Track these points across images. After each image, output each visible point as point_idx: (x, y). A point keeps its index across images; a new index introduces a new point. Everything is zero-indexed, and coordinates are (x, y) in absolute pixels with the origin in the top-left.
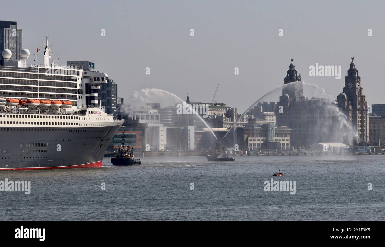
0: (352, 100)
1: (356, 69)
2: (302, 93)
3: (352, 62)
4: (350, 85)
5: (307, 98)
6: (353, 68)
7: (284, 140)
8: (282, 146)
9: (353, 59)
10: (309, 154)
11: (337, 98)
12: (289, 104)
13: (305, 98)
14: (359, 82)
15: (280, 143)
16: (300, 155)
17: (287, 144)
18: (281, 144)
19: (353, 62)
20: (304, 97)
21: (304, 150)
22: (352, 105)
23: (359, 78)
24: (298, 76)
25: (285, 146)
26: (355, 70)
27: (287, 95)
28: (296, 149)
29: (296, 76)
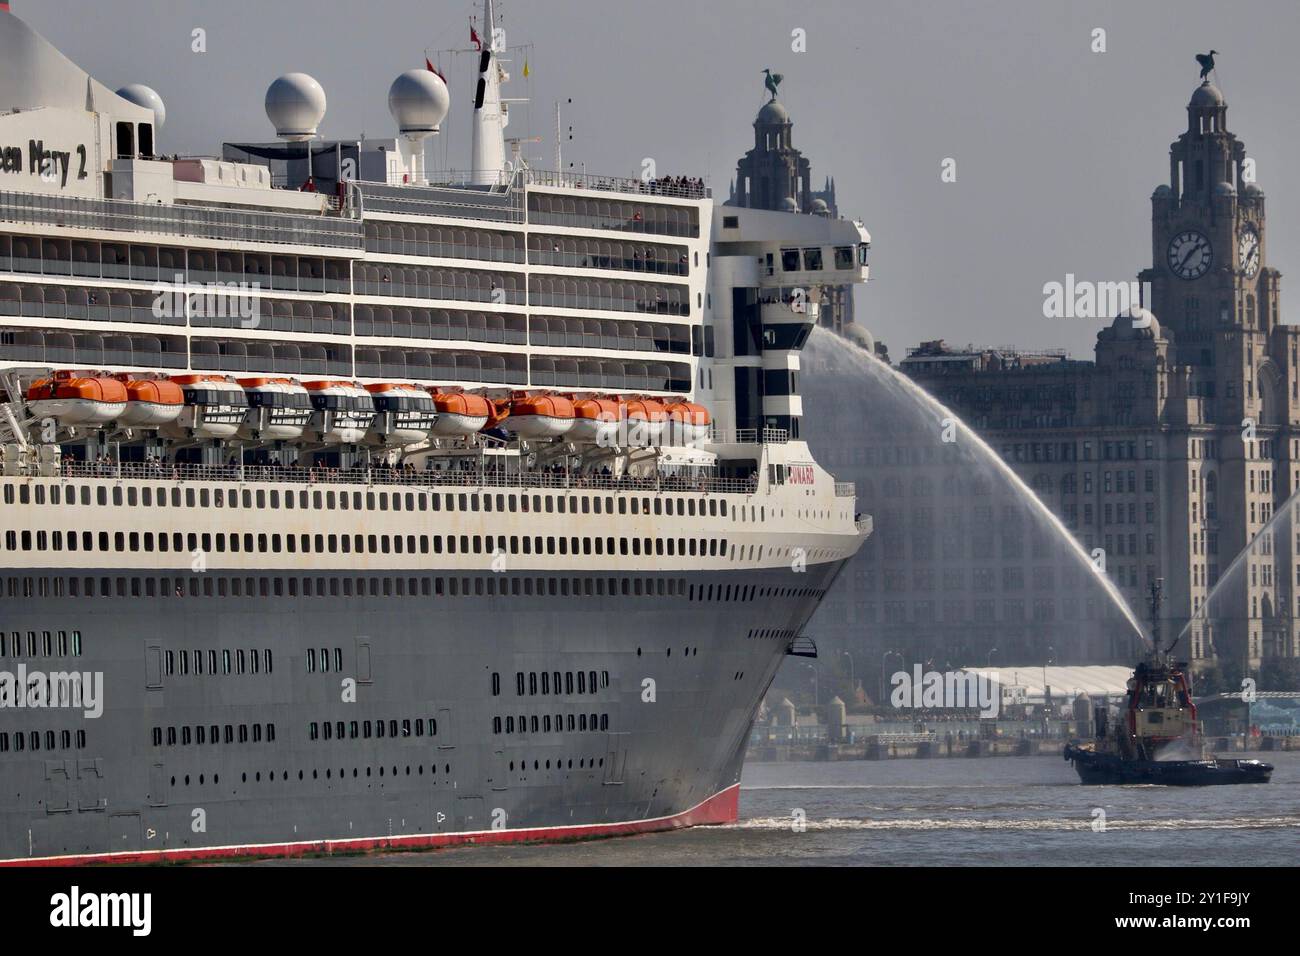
0: (1205, 360)
1: (1230, 137)
3: (1206, 83)
4: (1191, 254)
5: (881, 348)
6: (1207, 126)
9: (1206, 62)
10: (900, 752)
11: (1098, 348)
14: (1255, 230)
16: (840, 758)
19: (1213, 87)
21: (869, 719)
22: (1207, 392)
23: (1250, 199)
24: (820, 195)
26: (1225, 142)
28: (805, 712)
29: (800, 189)
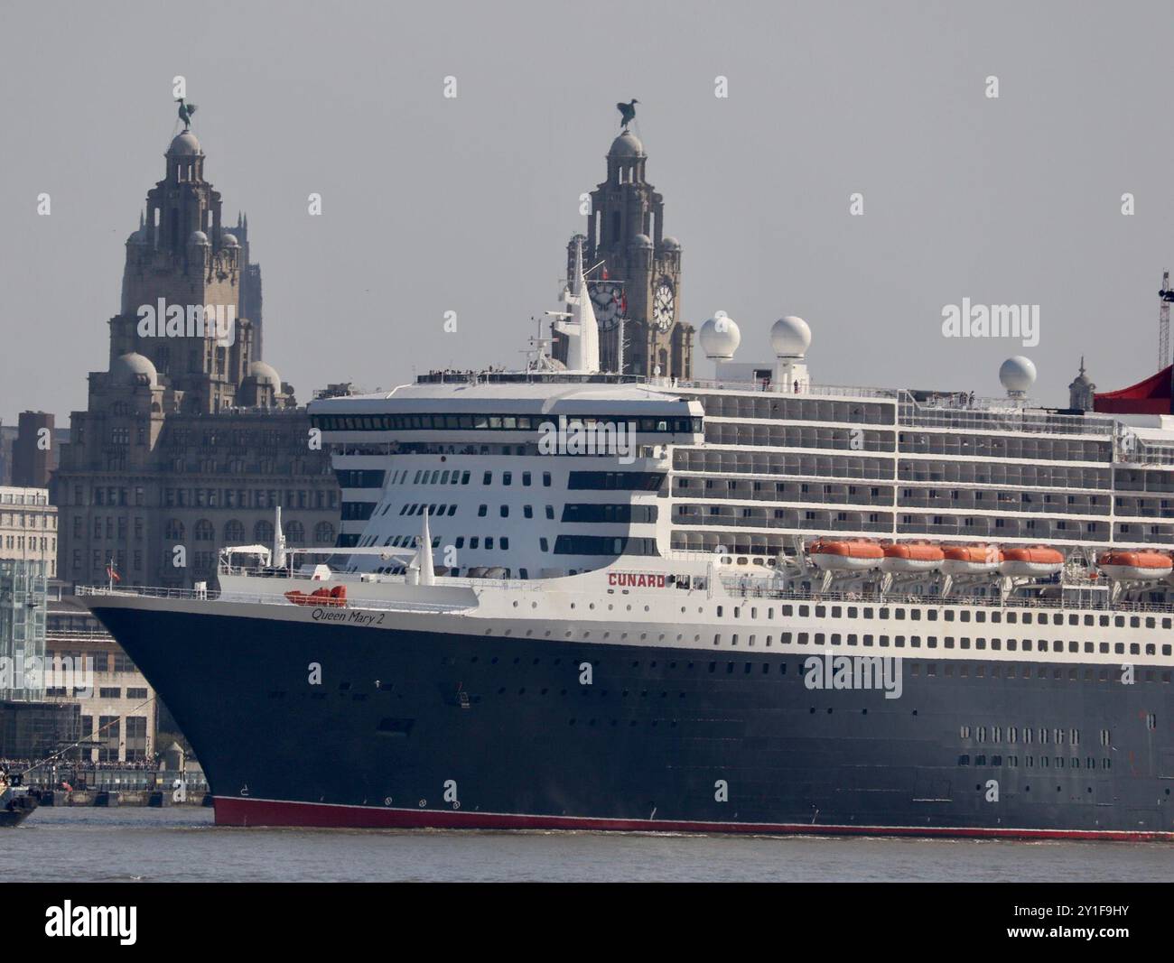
1: (649, 188)
2: (257, 355)
3: (625, 133)
5: (287, 389)
6: (626, 176)
7: (115, 693)
8: (96, 738)
9: (627, 111)
12: (156, 428)
13: (278, 391)
14: (671, 284)
15: (85, 712)
17: (136, 725)
18: (89, 720)
19: (633, 136)
20: (268, 386)
23: (666, 252)
24: (232, 231)
25: (117, 735)
26: (643, 193)
27: (144, 365)
28: (194, 757)
29: (210, 224)
